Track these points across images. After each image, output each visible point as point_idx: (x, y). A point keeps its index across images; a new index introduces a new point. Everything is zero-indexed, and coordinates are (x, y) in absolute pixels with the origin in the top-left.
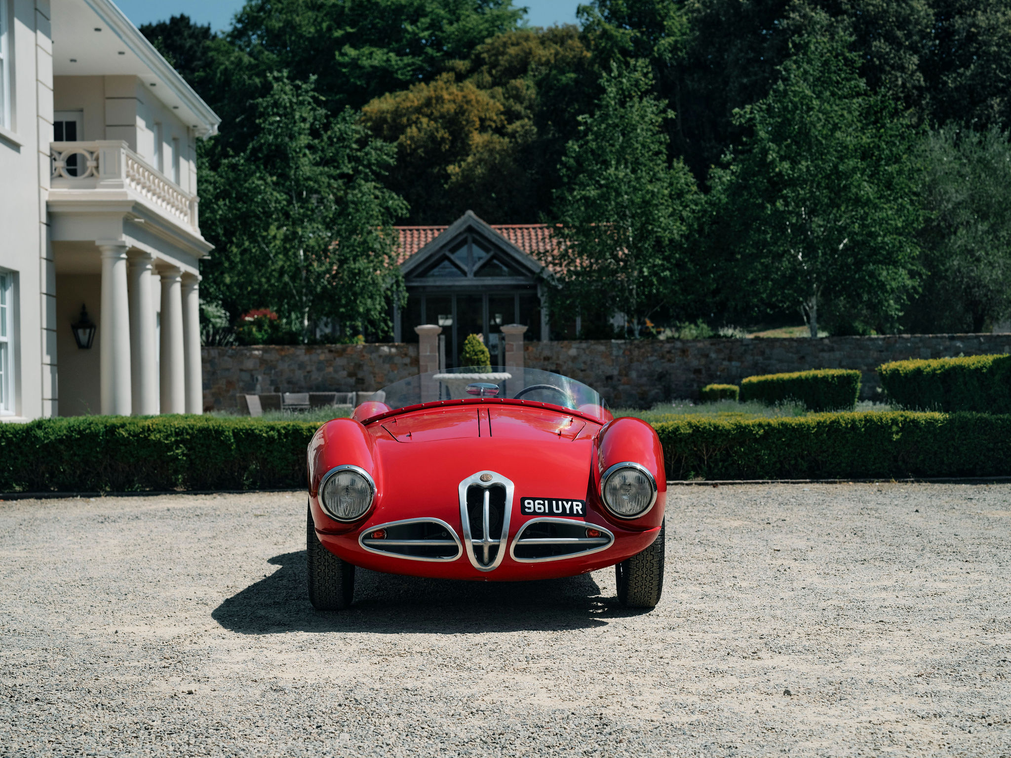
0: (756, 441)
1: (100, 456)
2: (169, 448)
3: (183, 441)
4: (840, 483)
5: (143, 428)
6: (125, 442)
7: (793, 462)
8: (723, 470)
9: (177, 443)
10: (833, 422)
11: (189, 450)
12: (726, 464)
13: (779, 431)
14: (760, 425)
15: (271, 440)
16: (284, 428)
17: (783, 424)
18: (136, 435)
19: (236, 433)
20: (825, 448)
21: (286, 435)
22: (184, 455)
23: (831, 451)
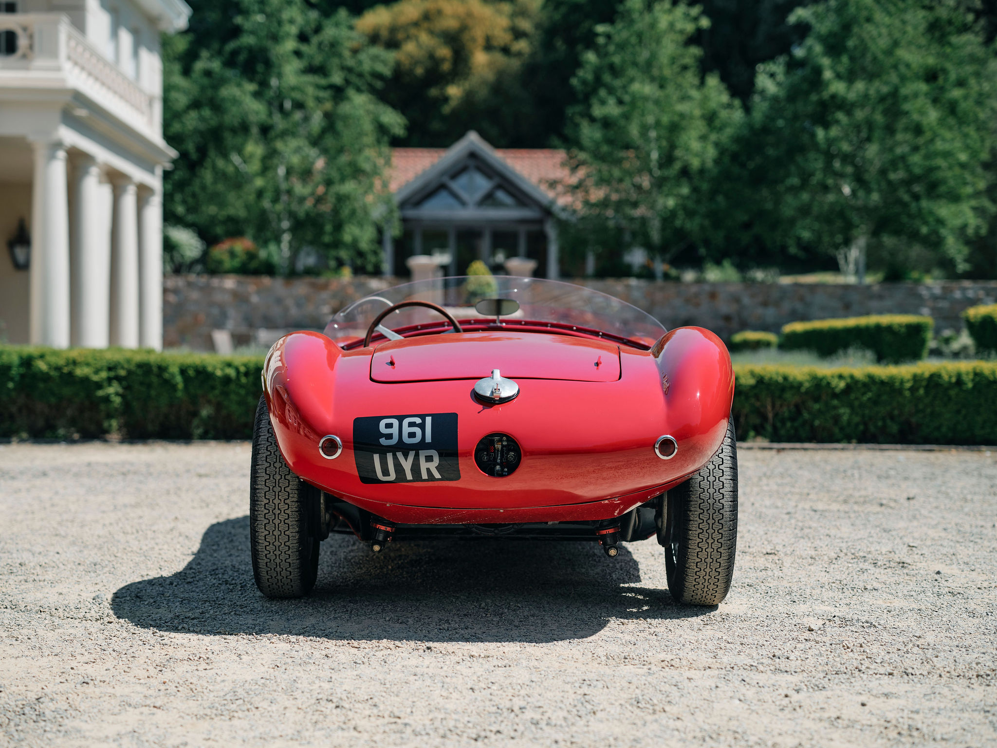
0: (835, 395)
1: (13, 394)
2: (99, 386)
3: (118, 378)
4: (940, 451)
5: (67, 360)
6: (45, 377)
7: (880, 424)
8: (792, 432)
9: (110, 380)
10: (932, 376)
11: (125, 388)
12: (796, 424)
13: (865, 385)
14: (841, 377)
15: (227, 380)
16: (245, 365)
17: (871, 377)
18: (58, 369)
19: (183, 371)
20: (921, 406)
21: (246, 374)
22: (117, 394)
23: (929, 410)
